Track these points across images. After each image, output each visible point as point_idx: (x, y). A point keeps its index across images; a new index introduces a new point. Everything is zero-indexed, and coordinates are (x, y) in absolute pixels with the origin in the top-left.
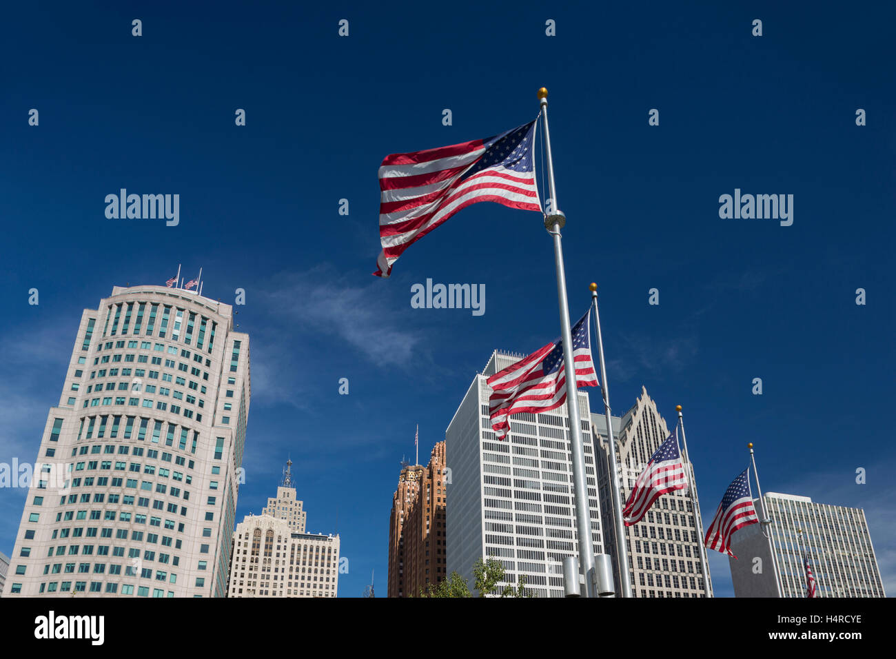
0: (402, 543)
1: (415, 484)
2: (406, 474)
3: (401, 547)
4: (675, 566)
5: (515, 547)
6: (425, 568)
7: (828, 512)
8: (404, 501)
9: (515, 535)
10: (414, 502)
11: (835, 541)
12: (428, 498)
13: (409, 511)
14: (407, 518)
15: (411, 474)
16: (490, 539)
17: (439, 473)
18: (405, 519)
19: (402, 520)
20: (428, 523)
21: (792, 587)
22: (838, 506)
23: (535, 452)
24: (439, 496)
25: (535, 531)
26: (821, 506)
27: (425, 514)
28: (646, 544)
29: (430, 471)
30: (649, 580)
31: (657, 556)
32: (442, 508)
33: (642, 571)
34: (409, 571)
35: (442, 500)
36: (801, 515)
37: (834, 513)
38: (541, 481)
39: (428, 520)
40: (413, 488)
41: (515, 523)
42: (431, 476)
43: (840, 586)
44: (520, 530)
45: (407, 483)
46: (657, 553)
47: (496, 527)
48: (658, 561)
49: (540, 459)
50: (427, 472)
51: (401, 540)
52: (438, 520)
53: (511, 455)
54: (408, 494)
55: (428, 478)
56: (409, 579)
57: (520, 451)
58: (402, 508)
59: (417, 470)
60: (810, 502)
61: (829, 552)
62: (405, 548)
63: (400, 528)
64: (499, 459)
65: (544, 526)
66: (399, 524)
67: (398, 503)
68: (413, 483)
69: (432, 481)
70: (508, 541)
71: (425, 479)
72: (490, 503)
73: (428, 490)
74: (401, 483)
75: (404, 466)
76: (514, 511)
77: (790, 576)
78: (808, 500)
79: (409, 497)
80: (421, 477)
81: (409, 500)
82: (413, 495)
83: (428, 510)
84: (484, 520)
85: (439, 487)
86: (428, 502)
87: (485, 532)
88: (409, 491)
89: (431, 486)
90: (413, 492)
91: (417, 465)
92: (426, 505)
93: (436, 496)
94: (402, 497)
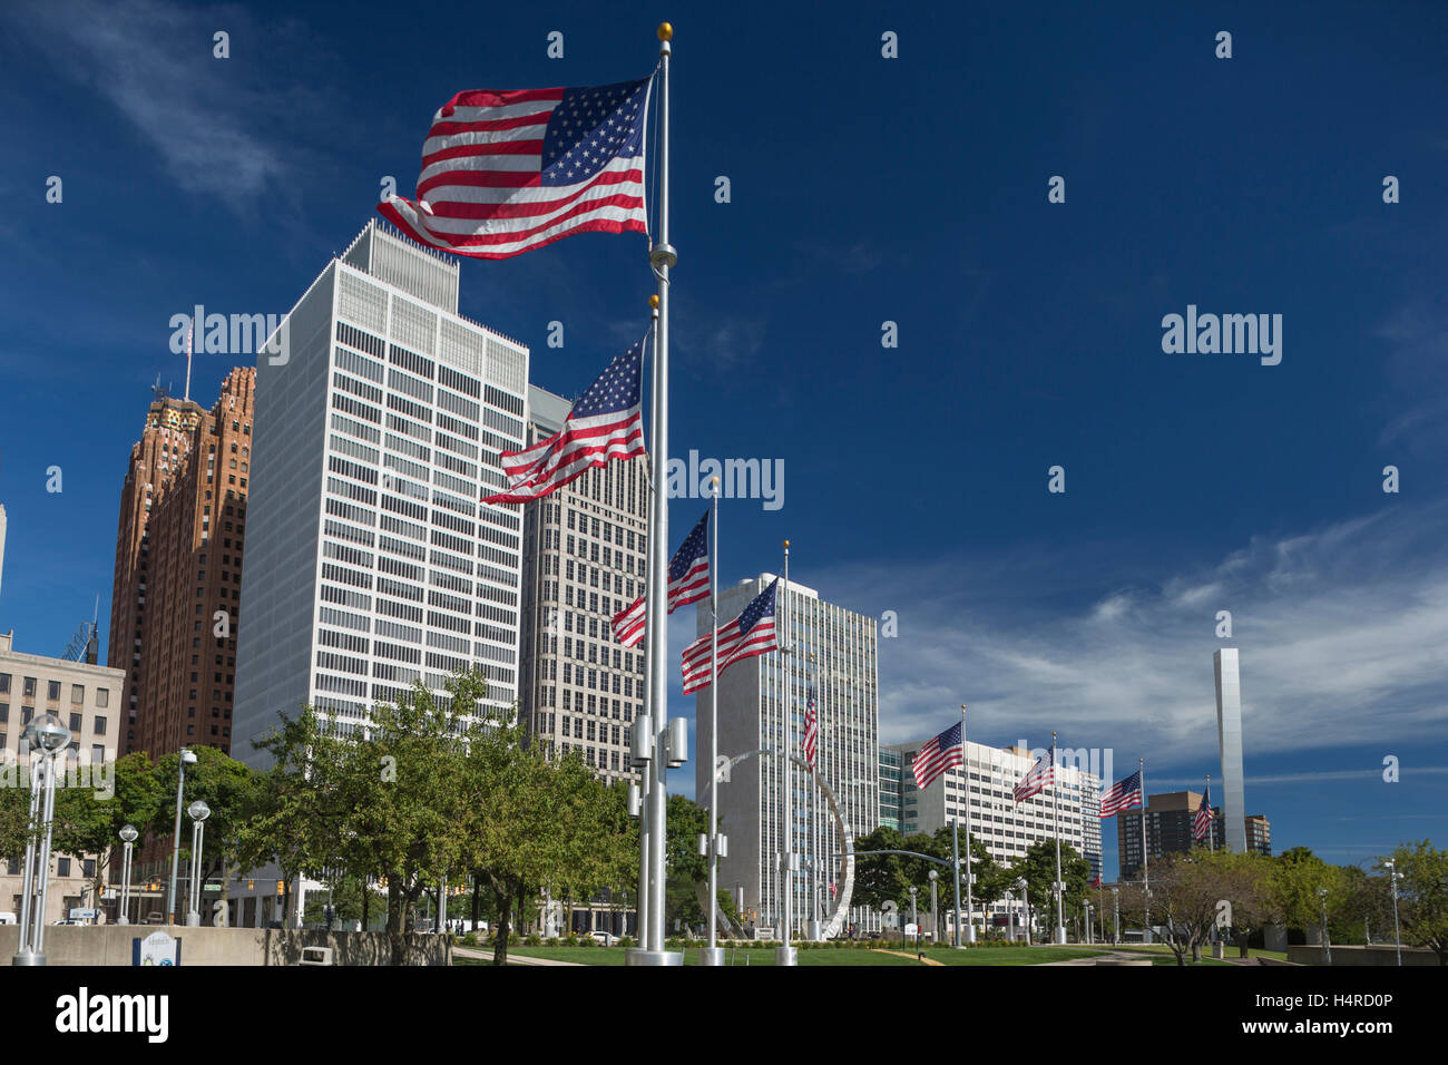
0: (146, 547)
1: (180, 437)
2: (161, 413)
3: (143, 553)
4: (619, 659)
5: (374, 594)
6: (194, 603)
7: (835, 616)
8: (154, 466)
9: (375, 573)
10: (178, 473)
11: (835, 658)
12: (210, 473)
13: (166, 486)
14: (160, 501)
15: (173, 416)
16: (329, 572)
17: (236, 428)
18: (155, 502)
19: (149, 502)
20: (206, 519)
21: (772, 714)
22: (848, 610)
23: (426, 433)
24: (233, 472)
25: (412, 572)
26: (828, 606)
27: (201, 501)
28: (581, 619)
29: (218, 421)
30: (577, 675)
31: (594, 641)
32: (237, 497)
33: (568, 660)
34: (158, 602)
35: (238, 482)
36: (801, 615)
37: (842, 619)
38: (431, 486)
39: (207, 513)
40: (176, 444)
41: (377, 552)
42: (218, 430)
43: (830, 721)
44: (385, 565)
45: (164, 432)
46: (595, 636)
47: (342, 553)
48: (595, 648)
49: (433, 447)
50: (211, 421)
51: (145, 540)
52: (229, 519)
53: (383, 428)
54: (165, 454)
55: (212, 433)
56: (157, 616)
57: (400, 425)
58: (149, 478)
59: (186, 411)
60: (816, 597)
61: (826, 672)
62: (153, 556)
63: (144, 518)
64: (361, 431)
65: (427, 566)
66: (142, 509)
67: (142, 466)
68: (176, 434)
69: (221, 440)
70: (363, 581)
71: (206, 434)
72: (334, 507)
73: (211, 457)
74: (149, 429)
75: (158, 396)
76: (378, 531)
77: (772, 699)
78: (813, 594)
79: (167, 459)
80: (198, 429)
81: (166, 465)
82: (175, 457)
83: (209, 494)
84: (322, 538)
85: (234, 455)
86: (210, 480)
87: (321, 559)
88: (166, 448)
89: (218, 450)
90: (176, 452)
91: (187, 400)
92: (203, 486)
93: (226, 472)
94: (150, 457)
